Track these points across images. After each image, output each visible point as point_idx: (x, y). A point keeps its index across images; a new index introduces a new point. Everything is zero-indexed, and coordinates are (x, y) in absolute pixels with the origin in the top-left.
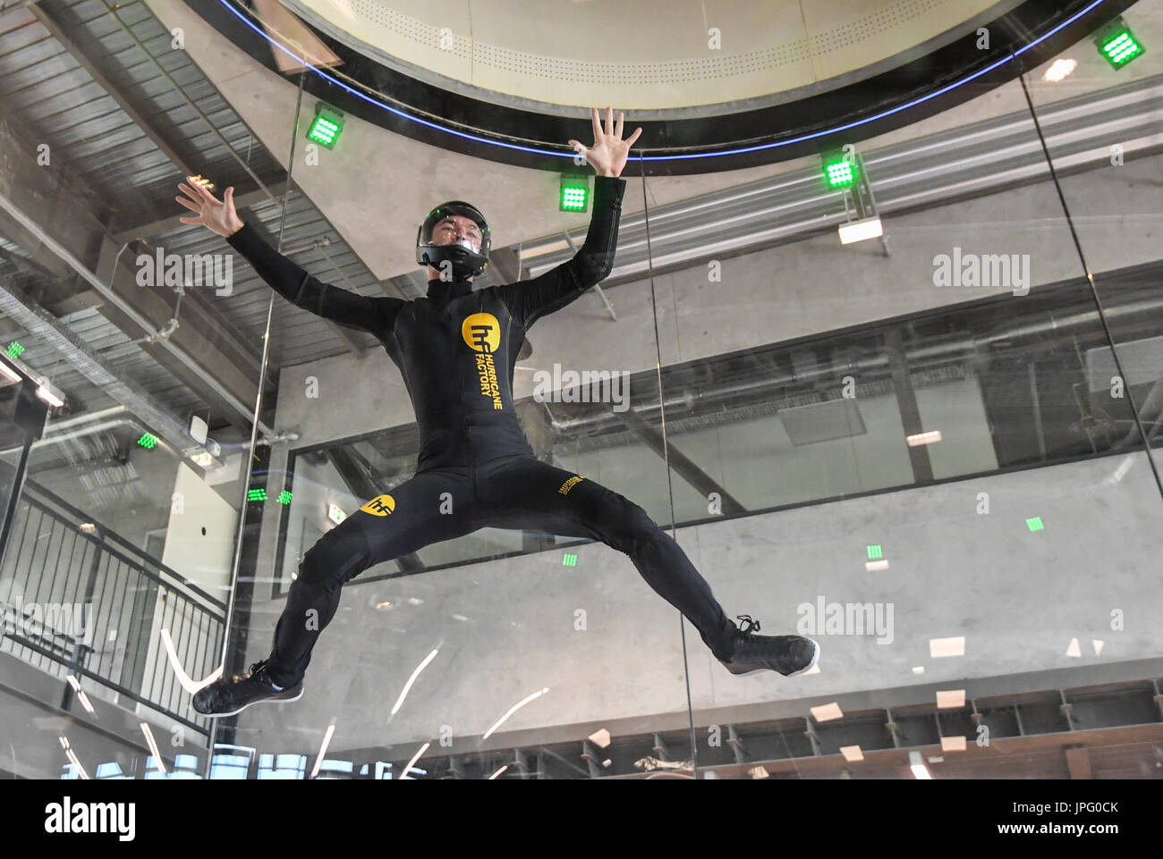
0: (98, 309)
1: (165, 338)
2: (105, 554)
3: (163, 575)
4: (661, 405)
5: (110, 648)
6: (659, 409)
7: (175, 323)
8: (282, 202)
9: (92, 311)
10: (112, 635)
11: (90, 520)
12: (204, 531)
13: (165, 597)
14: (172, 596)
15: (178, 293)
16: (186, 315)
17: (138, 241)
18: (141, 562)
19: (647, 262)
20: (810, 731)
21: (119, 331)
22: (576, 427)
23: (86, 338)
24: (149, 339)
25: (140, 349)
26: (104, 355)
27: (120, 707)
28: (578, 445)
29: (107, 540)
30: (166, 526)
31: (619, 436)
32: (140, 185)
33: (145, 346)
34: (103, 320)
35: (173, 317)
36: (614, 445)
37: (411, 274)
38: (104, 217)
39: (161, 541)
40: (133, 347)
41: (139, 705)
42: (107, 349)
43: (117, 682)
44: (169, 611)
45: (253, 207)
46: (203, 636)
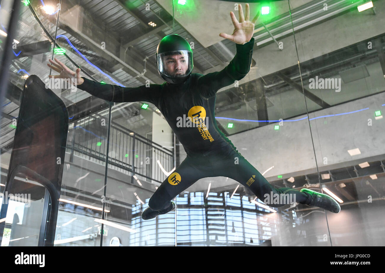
0: (122, 69)
1: (143, 75)
2: (136, 140)
3: (153, 145)
4: (301, 76)
5: (141, 167)
6: (300, 77)
7: (145, 70)
8: (172, 28)
9: (120, 70)
10: (142, 163)
11: (132, 132)
12: (163, 131)
13: (155, 151)
14: (156, 150)
15: (145, 61)
16: (148, 68)
17: (130, 47)
18: (146, 141)
19: (292, 29)
20: (355, 170)
21: (129, 75)
22: (272, 87)
23: (120, 78)
24: (138, 76)
25: (136, 80)
26: (126, 83)
27: (147, 182)
28: (273, 92)
29: (136, 136)
30: (152, 131)
31: (287, 88)
32: (128, 28)
33: (138, 79)
34: (124, 72)
35: (144, 69)
36: (285, 91)
37: (215, 44)
38: (119, 41)
39: (151, 136)
40: (134, 80)
41: (152, 181)
42: (127, 81)
43: (145, 175)
44: (157, 155)
45: (163, 30)
46: (167, 161)
